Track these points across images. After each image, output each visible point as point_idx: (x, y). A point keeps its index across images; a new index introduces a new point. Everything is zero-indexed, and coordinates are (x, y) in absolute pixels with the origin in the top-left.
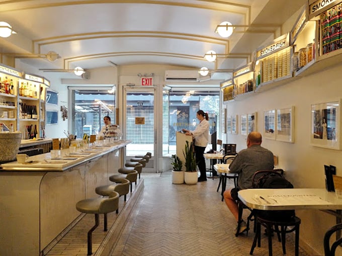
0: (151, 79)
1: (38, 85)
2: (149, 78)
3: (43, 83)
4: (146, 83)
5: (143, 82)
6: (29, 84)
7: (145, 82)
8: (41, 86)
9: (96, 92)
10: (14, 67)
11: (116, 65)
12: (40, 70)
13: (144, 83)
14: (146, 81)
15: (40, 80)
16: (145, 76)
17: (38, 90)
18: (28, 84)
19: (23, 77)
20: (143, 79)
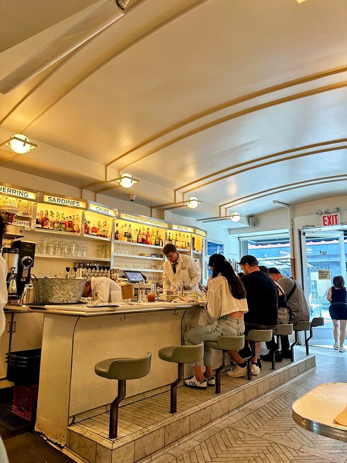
0: (336, 216)
1: (189, 235)
2: (334, 214)
3: (195, 233)
4: (330, 222)
5: (324, 221)
6: (182, 235)
7: (328, 221)
8: (193, 236)
9: (276, 241)
10: (164, 220)
11: (288, 205)
12: (198, 220)
13: (326, 223)
14: (329, 219)
15: (190, 230)
16: (326, 212)
17: (190, 241)
18: (180, 235)
19: (170, 228)
20: (324, 217)
